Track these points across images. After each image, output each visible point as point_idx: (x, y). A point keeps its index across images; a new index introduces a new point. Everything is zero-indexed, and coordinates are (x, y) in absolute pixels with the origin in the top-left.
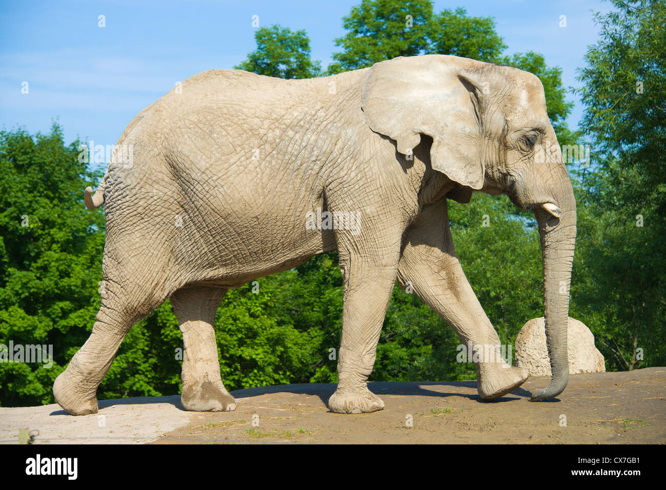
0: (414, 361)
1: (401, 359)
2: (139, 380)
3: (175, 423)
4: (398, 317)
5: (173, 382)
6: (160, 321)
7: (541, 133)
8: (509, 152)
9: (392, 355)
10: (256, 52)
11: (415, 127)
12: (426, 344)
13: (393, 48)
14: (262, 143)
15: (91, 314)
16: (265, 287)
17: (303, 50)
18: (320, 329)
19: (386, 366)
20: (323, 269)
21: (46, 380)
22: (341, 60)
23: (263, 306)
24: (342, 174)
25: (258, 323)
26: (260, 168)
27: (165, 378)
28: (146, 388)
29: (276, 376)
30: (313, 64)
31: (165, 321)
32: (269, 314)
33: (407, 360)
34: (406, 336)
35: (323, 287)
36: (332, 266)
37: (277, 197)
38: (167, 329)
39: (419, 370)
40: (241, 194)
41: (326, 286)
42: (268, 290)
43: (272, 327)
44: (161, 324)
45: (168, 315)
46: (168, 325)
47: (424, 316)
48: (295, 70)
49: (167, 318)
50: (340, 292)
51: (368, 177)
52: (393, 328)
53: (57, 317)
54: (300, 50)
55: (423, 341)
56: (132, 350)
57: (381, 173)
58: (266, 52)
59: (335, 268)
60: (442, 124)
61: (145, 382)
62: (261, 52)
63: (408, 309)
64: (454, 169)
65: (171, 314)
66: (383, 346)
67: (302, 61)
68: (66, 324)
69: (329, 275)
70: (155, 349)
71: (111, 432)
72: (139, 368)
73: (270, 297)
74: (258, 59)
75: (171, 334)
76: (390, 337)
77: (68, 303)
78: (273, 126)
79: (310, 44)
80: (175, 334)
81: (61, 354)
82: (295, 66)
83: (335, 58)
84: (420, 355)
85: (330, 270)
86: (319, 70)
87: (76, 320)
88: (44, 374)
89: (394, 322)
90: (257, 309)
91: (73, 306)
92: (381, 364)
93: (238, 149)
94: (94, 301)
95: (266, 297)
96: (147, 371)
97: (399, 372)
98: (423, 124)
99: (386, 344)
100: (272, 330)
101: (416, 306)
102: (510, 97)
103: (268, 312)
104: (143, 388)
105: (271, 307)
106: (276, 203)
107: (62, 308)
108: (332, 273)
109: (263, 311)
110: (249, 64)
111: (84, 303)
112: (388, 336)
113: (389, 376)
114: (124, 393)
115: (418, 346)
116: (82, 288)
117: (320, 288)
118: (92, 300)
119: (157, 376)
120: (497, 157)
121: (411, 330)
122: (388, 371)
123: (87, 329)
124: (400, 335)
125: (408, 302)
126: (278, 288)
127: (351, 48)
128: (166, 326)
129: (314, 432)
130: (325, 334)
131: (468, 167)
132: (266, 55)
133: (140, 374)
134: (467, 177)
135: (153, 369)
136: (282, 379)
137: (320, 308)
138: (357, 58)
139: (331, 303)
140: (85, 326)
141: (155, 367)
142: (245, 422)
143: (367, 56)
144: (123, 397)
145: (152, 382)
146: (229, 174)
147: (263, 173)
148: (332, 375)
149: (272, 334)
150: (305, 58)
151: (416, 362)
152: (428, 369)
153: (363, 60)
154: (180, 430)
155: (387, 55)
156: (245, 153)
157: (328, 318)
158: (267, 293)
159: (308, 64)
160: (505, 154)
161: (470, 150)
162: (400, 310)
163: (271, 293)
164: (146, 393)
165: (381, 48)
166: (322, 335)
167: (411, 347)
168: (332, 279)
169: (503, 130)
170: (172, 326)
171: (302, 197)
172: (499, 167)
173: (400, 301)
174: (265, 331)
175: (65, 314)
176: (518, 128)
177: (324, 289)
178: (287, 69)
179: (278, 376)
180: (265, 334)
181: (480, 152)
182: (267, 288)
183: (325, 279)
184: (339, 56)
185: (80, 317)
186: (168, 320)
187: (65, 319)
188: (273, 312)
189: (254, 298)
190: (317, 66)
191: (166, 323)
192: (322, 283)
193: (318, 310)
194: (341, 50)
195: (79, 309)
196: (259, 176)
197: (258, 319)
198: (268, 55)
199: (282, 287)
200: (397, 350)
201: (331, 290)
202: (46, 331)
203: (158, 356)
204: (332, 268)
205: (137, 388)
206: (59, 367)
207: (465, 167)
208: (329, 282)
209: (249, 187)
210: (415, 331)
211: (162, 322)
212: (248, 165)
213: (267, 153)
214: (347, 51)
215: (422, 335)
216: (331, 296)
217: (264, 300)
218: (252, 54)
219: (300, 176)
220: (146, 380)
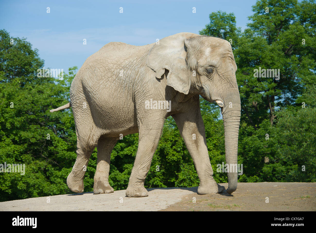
0: (289, 172)
1: (282, 171)
2: (156, 180)
3: (175, 200)
4: (280, 151)
5: (172, 181)
6: (165, 152)
7: (214, 67)
8: (201, 77)
9: (277, 169)
10: (209, 24)
11: (163, 66)
12: (294, 164)
13: (277, 20)
14: (112, 75)
15: (134, 149)
16: (214, 136)
17: (232, 22)
18: (241, 156)
19: (275, 174)
20: (242, 128)
21: (115, 179)
22: (251, 27)
23: (213, 145)
24: (138, 88)
25: (211, 153)
26: (111, 86)
27: (169, 179)
28: (160, 183)
29: (221, 179)
30: (237, 29)
31: (168, 152)
32: (216, 149)
33: (285, 172)
34: (285, 160)
35: (242, 136)
36: (247, 126)
37: (118, 99)
38: (169, 156)
39: (292, 177)
40: (104, 97)
41: (244, 136)
42: (216, 138)
43: (218, 155)
44: (166, 154)
45: (169, 149)
46: (169, 154)
47: (294, 150)
48: (228, 32)
49: (169, 151)
50: (251, 139)
51: (147, 89)
52: (278, 156)
53: (119, 150)
54: (231, 22)
55: (293, 163)
56: (153, 166)
57: (152, 88)
58: (214, 24)
59: (248, 127)
60: (173, 64)
61: (159, 181)
62: (212, 24)
63: (285, 147)
64: (178, 85)
65: (171, 149)
66: (273, 165)
67: (232, 27)
68: (122, 153)
69: (245, 130)
70: (164, 165)
71: (146, 204)
72: (156, 174)
73: (217, 141)
74: (210, 28)
75: (171, 158)
76: (276, 160)
77: (123, 144)
78: (117, 68)
79: (236, 20)
80: (173, 158)
81: (121, 168)
82: (228, 30)
83: (248, 26)
84: (292, 169)
85: (246, 128)
86: (240, 31)
87: (127, 151)
88: (114, 176)
89: (278, 153)
90: (211, 147)
91: (126, 145)
92: (272, 174)
93: (103, 78)
94: (135, 143)
95: (215, 141)
96: (160, 176)
97: (281, 178)
98: (166, 64)
99: (274, 164)
100: (218, 157)
101: (289, 146)
102: (200, 51)
103: (216, 148)
104: (158, 184)
105: (217, 146)
106: (118, 102)
107: (121, 146)
108: (247, 129)
109: (214, 148)
110: (206, 30)
111: (131, 144)
112: (275, 160)
113: (276, 180)
114: (150, 186)
115: (291, 165)
116: (130, 137)
117: (241, 137)
118: (134, 142)
119: (164, 178)
120: (196, 79)
121: (287, 158)
122: (276, 177)
123: (133, 156)
124: (281, 160)
125: (285, 144)
126: (221, 137)
127: (256, 21)
128: (168, 155)
129: (241, 206)
130: (244, 159)
131: (184, 84)
132: (214, 25)
133: (157, 177)
134: (183, 88)
135: (163, 175)
136: (223, 180)
137: (241, 146)
138: (259, 26)
139: (247, 144)
140: (131, 154)
141: (163, 174)
142: (208, 200)
143: (264, 24)
144: (149, 188)
145: (162, 181)
146: (100, 89)
147: (112, 89)
148: (248, 178)
149: (218, 158)
150: (233, 26)
151: (290, 173)
152: (296, 176)
153: (262, 26)
154: (177, 203)
155: (274, 23)
156: (106, 79)
157: (246, 151)
158: (215, 139)
159: (235, 29)
160: (199, 77)
161: (184, 76)
162: (281, 148)
163: (218, 139)
164: (160, 186)
165: (271, 20)
166: (242, 159)
167: (287, 165)
168: (247, 132)
169: (196, 67)
170: (171, 155)
171: (129, 99)
172: (198, 84)
173: (281, 143)
174: (215, 157)
175: (122, 149)
176: (202, 65)
177: (243, 137)
178: (224, 32)
179: (222, 179)
180: (215, 158)
181: (188, 77)
182: (215, 137)
183: (243, 132)
184: (250, 25)
185: (129, 150)
186: (169, 152)
187: (122, 151)
188: (218, 148)
189: (209, 141)
190: (239, 30)
191: (168, 153)
192: (242, 135)
193: (240, 147)
194: (251, 22)
195: (129, 147)
196: (111, 90)
197: (211, 151)
198: (215, 26)
199: (223, 136)
200: (280, 167)
201: (246, 138)
202: (114, 156)
203: (165, 168)
204: (247, 127)
205: (156, 183)
206: (120, 173)
207: (183, 84)
208: (245, 134)
209: (107, 94)
210: (289, 158)
211: (167, 153)
212: (106, 85)
213: (114, 79)
214: (254, 22)
215: (292, 160)
216: (247, 140)
217: (214, 143)
218: (207, 25)
219: (127, 90)
220: (160, 180)
